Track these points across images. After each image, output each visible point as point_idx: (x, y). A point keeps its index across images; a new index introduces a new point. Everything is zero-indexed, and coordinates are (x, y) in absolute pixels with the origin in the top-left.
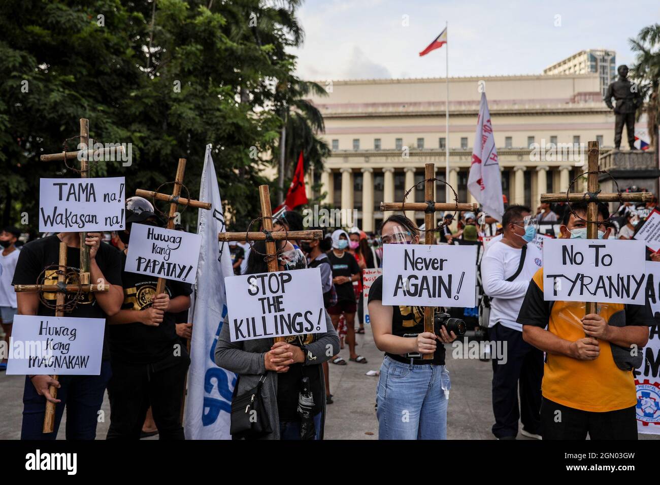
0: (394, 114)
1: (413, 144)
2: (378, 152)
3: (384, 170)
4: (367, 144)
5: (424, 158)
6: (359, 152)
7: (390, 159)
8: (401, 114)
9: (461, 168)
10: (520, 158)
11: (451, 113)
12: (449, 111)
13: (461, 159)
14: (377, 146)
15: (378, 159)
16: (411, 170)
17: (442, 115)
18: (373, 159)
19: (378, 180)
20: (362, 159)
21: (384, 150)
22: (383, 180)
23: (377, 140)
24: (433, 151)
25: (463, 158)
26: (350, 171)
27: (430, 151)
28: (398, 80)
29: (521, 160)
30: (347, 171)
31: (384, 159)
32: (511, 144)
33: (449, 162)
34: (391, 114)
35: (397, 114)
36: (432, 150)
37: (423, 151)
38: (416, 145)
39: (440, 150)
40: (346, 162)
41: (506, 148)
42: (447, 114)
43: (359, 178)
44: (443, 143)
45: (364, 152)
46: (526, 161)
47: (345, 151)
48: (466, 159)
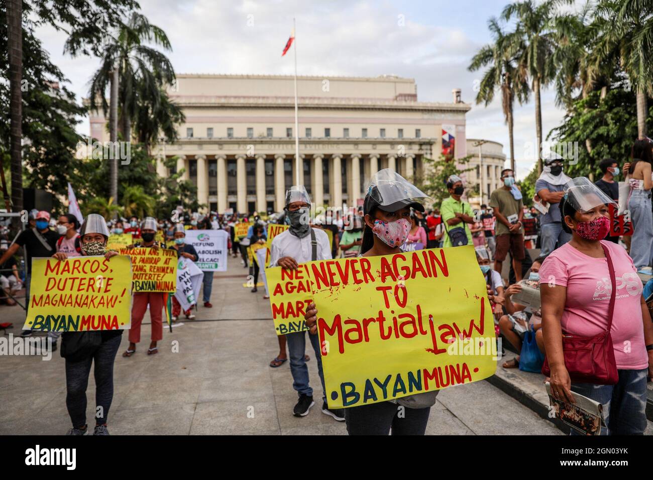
0: (245, 105)
1: (263, 133)
2: (231, 141)
3: (236, 157)
4: (220, 132)
5: (273, 146)
6: (212, 140)
7: (242, 147)
8: (252, 105)
9: (306, 155)
10: (356, 146)
11: (301, 106)
12: (298, 104)
13: (306, 147)
14: (229, 135)
15: (231, 147)
16: (262, 157)
17: (291, 108)
18: (226, 147)
19: (231, 166)
20: (216, 147)
21: (236, 138)
22: (236, 167)
23: (230, 129)
24: (282, 140)
25: (308, 146)
26: (205, 157)
27: (278, 140)
28: (248, 76)
29: (357, 149)
30: (202, 158)
31: (236, 146)
32: (348, 135)
33: (299, 150)
34: (242, 105)
35: (248, 105)
36: (280, 138)
37: (273, 140)
38: (265, 134)
39: (288, 139)
40: (201, 149)
41: (344, 138)
42: (296, 106)
43: (213, 165)
44: (290, 132)
45: (218, 140)
46: (361, 150)
47: (200, 139)
48: (311, 147)
